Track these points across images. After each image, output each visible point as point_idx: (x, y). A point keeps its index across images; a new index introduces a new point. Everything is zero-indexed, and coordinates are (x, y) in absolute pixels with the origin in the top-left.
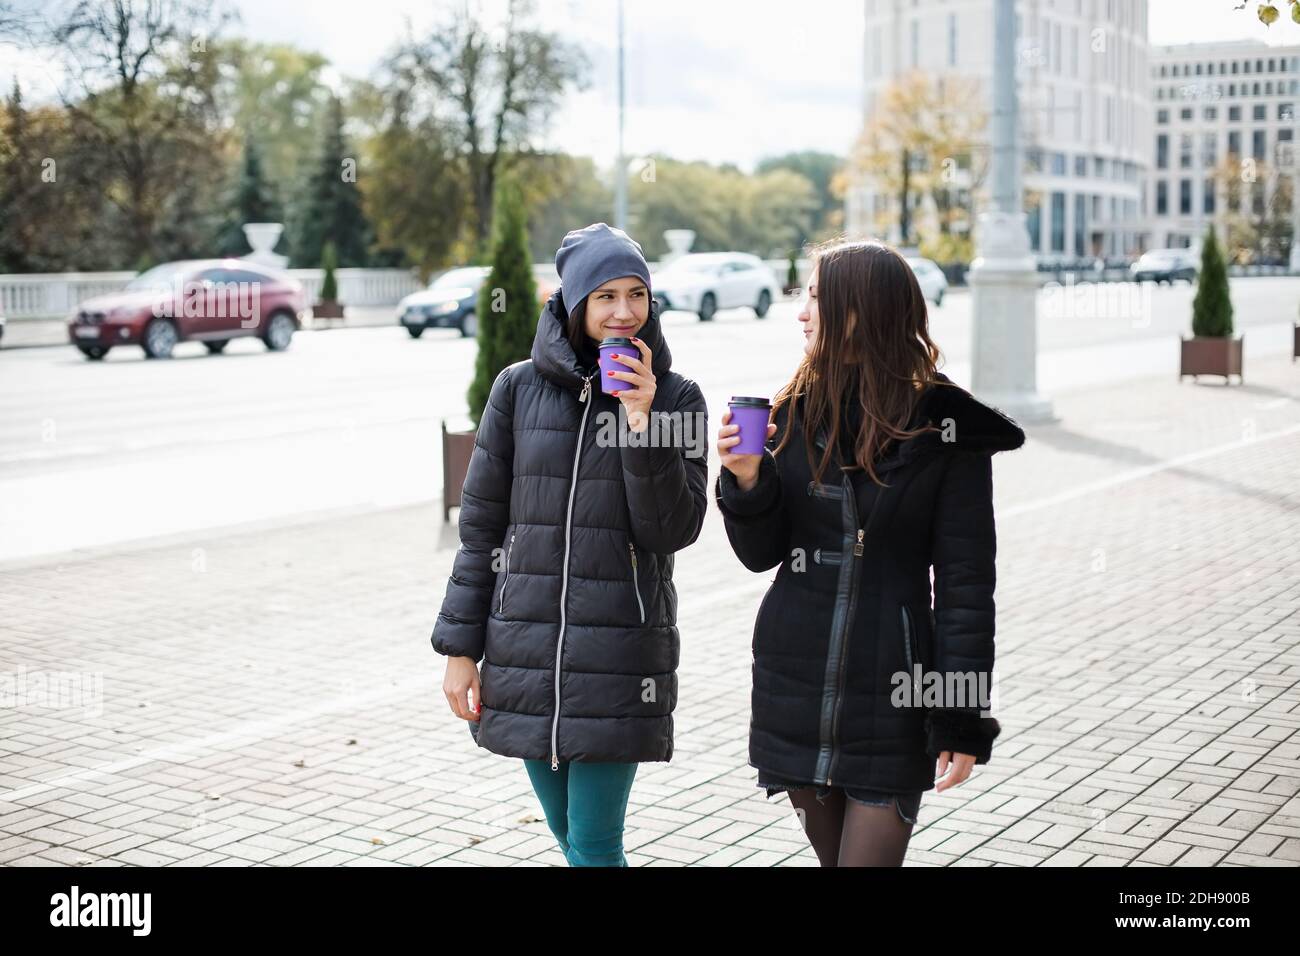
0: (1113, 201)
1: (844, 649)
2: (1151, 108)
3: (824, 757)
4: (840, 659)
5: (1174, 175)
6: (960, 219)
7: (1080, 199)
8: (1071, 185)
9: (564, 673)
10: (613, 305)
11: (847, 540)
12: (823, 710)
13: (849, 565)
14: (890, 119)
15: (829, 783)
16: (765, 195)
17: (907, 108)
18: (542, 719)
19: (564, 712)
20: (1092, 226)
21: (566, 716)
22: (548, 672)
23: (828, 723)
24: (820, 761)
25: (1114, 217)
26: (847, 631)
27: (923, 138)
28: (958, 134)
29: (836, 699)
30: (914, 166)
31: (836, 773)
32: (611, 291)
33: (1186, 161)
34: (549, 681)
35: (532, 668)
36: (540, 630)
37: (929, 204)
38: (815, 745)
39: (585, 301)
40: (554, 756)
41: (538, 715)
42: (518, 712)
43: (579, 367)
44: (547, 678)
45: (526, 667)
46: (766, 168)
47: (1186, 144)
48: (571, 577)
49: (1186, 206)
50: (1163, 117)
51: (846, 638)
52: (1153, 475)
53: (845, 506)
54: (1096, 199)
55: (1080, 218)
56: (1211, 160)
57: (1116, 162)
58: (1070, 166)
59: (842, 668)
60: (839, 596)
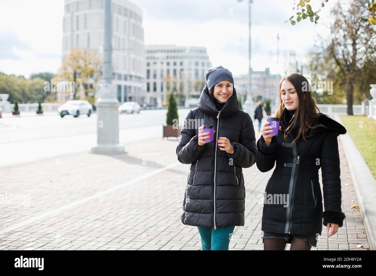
0: (135, 88)
1: (294, 192)
2: (145, 62)
3: (288, 225)
4: (292, 195)
5: (152, 81)
6: (91, 92)
7: (126, 87)
8: (123, 83)
9: (217, 200)
10: (222, 88)
11: (295, 160)
12: (287, 210)
13: (295, 167)
14: (70, 62)
15: (289, 233)
16: (33, 85)
17: (75, 59)
18: (210, 215)
19: (218, 212)
20: (129, 95)
21: (218, 213)
22: (211, 200)
23: (289, 214)
24: (286, 226)
25: (135, 93)
26: (294, 186)
27: (79, 67)
28: (91, 67)
29: (291, 207)
30: (77, 75)
31: (291, 230)
32: (222, 84)
33: (155, 76)
34: (212, 203)
35: (206, 199)
36: (208, 188)
37: (82, 87)
38: (285, 222)
39: (214, 87)
40: (215, 226)
41: (208, 213)
42: (202, 213)
43: (217, 108)
44: (211, 202)
45: (204, 199)
46: (33, 77)
47: (155, 71)
48: (217, 172)
49: (155, 89)
50: (148, 64)
51: (294, 188)
52: (163, 172)
53: (294, 149)
54: (130, 87)
55: (126, 92)
56: (162, 76)
57: (136, 77)
58: (123, 78)
59: (293, 197)
60: (292, 176)
